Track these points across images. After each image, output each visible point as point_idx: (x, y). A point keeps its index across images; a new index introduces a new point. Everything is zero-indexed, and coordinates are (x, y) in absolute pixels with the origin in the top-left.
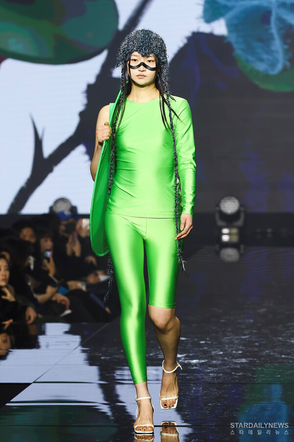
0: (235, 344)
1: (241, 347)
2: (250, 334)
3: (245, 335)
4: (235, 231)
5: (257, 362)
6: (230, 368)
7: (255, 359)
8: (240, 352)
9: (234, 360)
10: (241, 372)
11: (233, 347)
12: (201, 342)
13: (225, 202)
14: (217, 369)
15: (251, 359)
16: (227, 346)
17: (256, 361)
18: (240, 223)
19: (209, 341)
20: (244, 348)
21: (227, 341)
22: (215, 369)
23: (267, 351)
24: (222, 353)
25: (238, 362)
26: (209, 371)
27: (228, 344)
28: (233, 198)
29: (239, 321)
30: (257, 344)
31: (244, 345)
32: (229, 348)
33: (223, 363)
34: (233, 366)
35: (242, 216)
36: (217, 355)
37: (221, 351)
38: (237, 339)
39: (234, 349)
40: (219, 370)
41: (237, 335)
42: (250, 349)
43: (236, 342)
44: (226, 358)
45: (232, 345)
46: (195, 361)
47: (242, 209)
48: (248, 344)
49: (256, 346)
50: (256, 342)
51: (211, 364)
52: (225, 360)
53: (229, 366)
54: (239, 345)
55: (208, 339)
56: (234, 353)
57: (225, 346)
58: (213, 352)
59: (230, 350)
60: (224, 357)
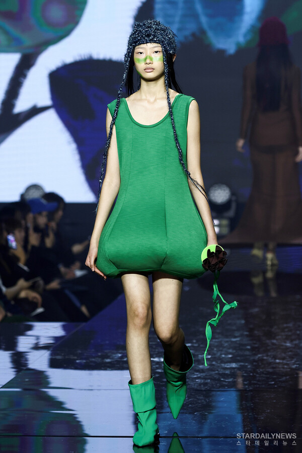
0: (224, 347)
1: (230, 351)
2: (242, 335)
3: (235, 337)
4: (225, 222)
5: (249, 367)
6: (219, 374)
7: (247, 364)
8: (230, 356)
9: (223, 365)
10: (231, 378)
11: (222, 351)
13: (215, 190)
14: (204, 374)
15: (242, 364)
16: (215, 349)
17: (247, 366)
18: (231, 213)
19: (195, 343)
20: (234, 351)
21: (216, 344)
22: (202, 374)
23: (259, 356)
24: (209, 357)
25: (228, 367)
26: (195, 376)
28: (224, 186)
29: (230, 321)
30: (249, 347)
31: (234, 348)
32: (218, 351)
33: (211, 368)
34: (221, 371)
35: (234, 206)
38: (227, 342)
39: (223, 352)
40: (206, 375)
41: (227, 336)
42: (241, 353)
43: (226, 344)
44: (214, 363)
45: (221, 349)
47: (234, 198)
48: (239, 347)
49: (248, 350)
50: (248, 345)
51: (197, 368)
52: (213, 365)
53: (218, 370)
54: (229, 349)
55: (194, 341)
56: (223, 357)
57: (213, 349)
58: (200, 356)
59: (219, 354)
60: (212, 361)
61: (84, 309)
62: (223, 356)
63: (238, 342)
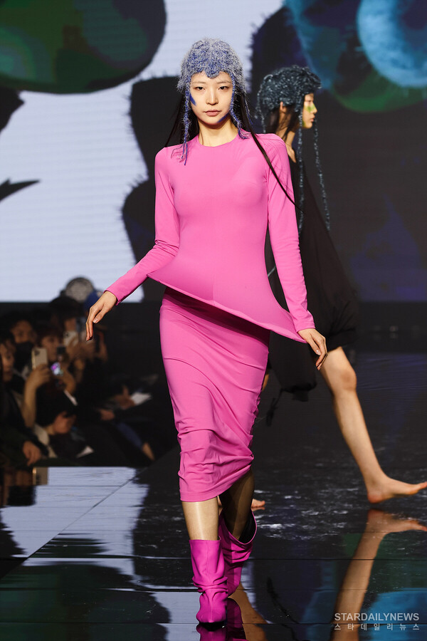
0: (337, 500)
1: (346, 505)
3: (353, 486)
6: (329, 537)
8: (345, 512)
9: (335, 524)
10: (346, 542)
11: (334, 505)
12: (286, 497)
14: (309, 537)
15: (362, 523)
16: (325, 503)
19: (298, 495)
20: (351, 505)
21: (326, 496)
22: (306, 537)
24: (317, 513)
25: (342, 527)
27: (326, 499)
29: (345, 465)
31: (350, 502)
32: (328, 505)
33: (319, 528)
34: (333, 533)
36: (310, 517)
37: (316, 511)
38: (342, 492)
39: (335, 508)
40: (312, 539)
41: (340, 485)
42: (360, 508)
43: (339, 496)
44: (322, 522)
45: (332, 502)
46: (275, 526)
51: (300, 530)
52: (322, 524)
53: (328, 533)
54: (344, 502)
55: (296, 492)
56: (335, 514)
57: (322, 503)
58: (303, 512)
59: (329, 509)
60: (321, 519)
61: (147, 449)
62: (335, 512)
63: (356, 493)
